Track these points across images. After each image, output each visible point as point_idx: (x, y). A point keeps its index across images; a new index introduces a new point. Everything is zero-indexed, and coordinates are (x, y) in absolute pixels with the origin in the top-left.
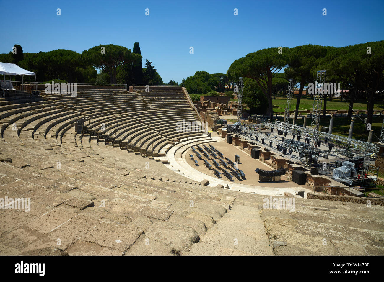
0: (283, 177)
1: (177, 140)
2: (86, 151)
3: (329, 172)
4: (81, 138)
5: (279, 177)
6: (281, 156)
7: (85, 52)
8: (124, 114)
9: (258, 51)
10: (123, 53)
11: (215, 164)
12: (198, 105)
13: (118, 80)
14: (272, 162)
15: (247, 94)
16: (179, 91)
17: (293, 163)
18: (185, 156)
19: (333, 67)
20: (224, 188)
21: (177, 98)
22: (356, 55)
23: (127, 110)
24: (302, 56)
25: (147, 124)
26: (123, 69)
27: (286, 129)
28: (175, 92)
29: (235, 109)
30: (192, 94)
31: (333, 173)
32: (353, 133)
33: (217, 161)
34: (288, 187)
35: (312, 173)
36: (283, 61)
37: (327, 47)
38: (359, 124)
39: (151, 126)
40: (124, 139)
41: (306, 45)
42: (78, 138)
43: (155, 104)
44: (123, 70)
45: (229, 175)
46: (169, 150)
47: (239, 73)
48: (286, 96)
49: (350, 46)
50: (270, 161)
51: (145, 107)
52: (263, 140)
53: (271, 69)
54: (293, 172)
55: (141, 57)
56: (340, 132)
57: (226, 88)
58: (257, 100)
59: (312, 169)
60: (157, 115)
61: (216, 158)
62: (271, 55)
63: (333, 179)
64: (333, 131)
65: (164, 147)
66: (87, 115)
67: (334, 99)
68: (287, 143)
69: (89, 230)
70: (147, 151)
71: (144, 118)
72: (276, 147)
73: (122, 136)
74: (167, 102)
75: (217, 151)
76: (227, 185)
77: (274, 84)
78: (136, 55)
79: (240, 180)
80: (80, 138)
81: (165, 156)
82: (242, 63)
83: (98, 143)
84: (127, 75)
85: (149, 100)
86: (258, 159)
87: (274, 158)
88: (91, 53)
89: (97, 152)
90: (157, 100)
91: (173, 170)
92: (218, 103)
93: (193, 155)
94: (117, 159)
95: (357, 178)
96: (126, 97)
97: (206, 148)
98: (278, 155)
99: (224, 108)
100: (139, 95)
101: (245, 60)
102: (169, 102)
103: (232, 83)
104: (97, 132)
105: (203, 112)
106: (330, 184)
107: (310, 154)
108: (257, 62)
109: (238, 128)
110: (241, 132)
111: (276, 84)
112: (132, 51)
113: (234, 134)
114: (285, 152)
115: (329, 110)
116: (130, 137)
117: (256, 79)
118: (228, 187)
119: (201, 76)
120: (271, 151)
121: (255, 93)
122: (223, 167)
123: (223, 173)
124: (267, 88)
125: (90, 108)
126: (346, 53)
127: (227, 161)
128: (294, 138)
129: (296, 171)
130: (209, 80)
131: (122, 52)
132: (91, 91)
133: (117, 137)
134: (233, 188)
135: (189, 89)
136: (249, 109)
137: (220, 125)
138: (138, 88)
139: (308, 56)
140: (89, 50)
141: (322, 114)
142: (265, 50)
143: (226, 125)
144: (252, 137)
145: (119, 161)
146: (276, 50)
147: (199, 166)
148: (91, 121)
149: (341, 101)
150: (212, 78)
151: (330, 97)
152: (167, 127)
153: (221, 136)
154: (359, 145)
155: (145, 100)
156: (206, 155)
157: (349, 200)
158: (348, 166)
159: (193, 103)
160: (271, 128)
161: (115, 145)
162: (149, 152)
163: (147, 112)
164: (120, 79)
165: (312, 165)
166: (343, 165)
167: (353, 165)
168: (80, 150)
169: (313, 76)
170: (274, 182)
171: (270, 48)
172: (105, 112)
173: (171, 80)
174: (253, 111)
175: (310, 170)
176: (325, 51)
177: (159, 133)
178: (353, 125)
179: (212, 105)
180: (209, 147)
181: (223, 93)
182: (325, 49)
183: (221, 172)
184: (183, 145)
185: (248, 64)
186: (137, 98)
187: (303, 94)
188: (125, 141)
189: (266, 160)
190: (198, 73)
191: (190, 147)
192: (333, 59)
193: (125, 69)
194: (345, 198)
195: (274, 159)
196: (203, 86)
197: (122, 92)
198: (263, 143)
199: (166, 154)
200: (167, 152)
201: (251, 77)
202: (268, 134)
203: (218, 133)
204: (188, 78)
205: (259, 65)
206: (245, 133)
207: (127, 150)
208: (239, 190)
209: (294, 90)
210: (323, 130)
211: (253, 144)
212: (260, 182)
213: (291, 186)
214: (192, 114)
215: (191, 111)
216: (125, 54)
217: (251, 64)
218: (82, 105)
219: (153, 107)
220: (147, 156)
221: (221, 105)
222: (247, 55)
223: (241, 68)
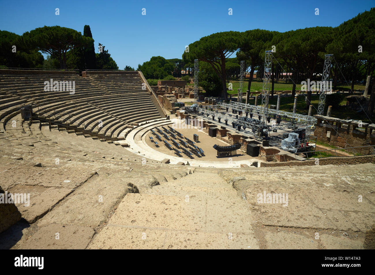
0: (239, 151)
1: (136, 123)
2: (36, 137)
3: (278, 143)
4: (30, 125)
5: (235, 151)
6: (236, 132)
7: (26, 34)
8: (78, 99)
9: (211, 35)
10: (72, 36)
11: (175, 144)
12: (155, 89)
13: (69, 65)
14: (228, 139)
15: (203, 77)
16: (136, 75)
17: (247, 138)
18: (145, 139)
19: (278, 50)
20: (185, 165)
21: (134, 82)
22: (297, 39)
23: (81, 95)
24: (252, 40)
25: (104, 109)
26: (74, 53)
27: (240, 108)
28: (132, 77)
29: (192, 93)
30: (149, 80)
31: (281, 144)
32: (297, 110)
33: (177, 141)
34: (244, 160)
35: (264, 145)
36: (235, 44)
37: (273, 32)
38: (301, 102)
39: (108, 111)
40: (79, 125)
41: (255, 30)
42: (26, 125)
43: (111, 89)
44: (73, 55)
45: (189, 153)
46: (129, 134)
47: (194, 57)
48: (239, 79)
49: (292, 31)
50: (226, 138)
51: (100, 92)
52: (219, 119)
53: (224, 52)
54: (248, 146)
55: (93, 41)
56: (286, 110)
57: (182, 73)
58: (212, 83)
59: (264, 142)
60: (113, 100)
61: (176, 139)
62: (224, 38)
63: (282, 149)
64: (280, 109)
65: (123, 131)
66: (35, 101)
67: (280, 81)
68: (241, 120)
69: (31, 176)
70: (105, 135)
71: (100, 103)
72: (232, 125)
73: (78, 122)
74: (123, 86)
75: (176, 132)
76: (188, 162)
77: (227, 68)
78: (87, 38)
79: (199, 157)
80: (28, 125)
81: (125, 139)
82: (196, 46)
83: (50, 130)
84: (78, 60)
85: (105, 85)
86: (216, 136)
87: (230, 134)
88: (34, 35)
89: (50, 138)
90: (113, 85)
91: (133, 152)
92: (175, 88)
93: (153, 137)
94: (73, 144)
95: (301, 147)
96: (79, 83)
97: (165, 130)
98: (233, 132)
99: (181, 92)
100: (93, 80)
101: (199, 44)
102: (125, 87)
103: (188, 68)
104: (49, 119)
105: (161, 96)
106: (279, 154)
107: (262, 128)
108: (211, 46)
109: (196, 109)
110: (198, 113)
111: (229, 68)
112: (83, 34)
113: (192, 115)
114: (239, 129)
115: (276, 91)
116: (86, 123)
117: (210, 62)
118: (188, 164)
119: (156, 62)
120: (227, 129)
121: (210, 76)
122: (182, 146)
123: (182, 152)
124: (221, 71)
125: (38, 94)
126: (289, 37)
127: (187, 141)
128: (247, 115)
129: (250, 145)
130: (165, 65)
131: (71, 34)
132: (38, 76)
133: (72, 123)
134: (193, 164)
135: (146, 75)
136: (205, 92)
137: (178, 107)
138: (91, 73)
139: (257, 40)
140: (32, 31)
141: (271, 95)
142: (218, 33)
143: (184, 108)
144: (209, 117)
145: (74, 146)
146: (228, 34)
147: (159, 147)
148: (40, 108)
149: (286, 83)
150: (168, 63)
151: (277, 80)
152: (125, 112)
153: (179, 118)
154: (301, 119)
155: (100, 85)
156: (166, 137)
157: (295, 164)
158: (293, 136)
159: (150, 88)
160: (226, 108)
161: (69, 131)
162: (107, 137)
163: (103, 97)
164: (71, 65)
165: (264, 139)
166: (289, 136)
167: (297, 135)
168: (29, 136)
169: (262, 58)
170: (231, 156)
171: (222, 32)
172: (56, 98)
173: (127, 66)
174: (209, 94)
175: (262, 142)
176: (271, 35)
177: (117, 118)
178: (297, 102)
179: (169, 89)
180: (168, 129)
181: (180, 78)
182: (271, 34)
183: (181, 150)
184: (142, 128)
185: (202, 47)
186: (91, 83)
187: (254, 77)
188: (81, 126)
189: (223, 137)
190: (154, 59)
191: (149, 130)
192: (279, 42)
193: (76, 54)
194: (292, 163)
195: (230, 136)
196: (160, 71)
197: (73, 78)
198: (219, 122)
199: (126, 138)
200: (126, 135)
201: (206, 60)
202: (223, 113)
203: (177, 116)
204: (144, 64)
205: (213, 48)
206: (203, 114)
207: (84, 135)
208: (199, 166)
209: (246, 74)
210: (271, 108)
211: (211, 123)
212: (218, 157)
213: (246, 159)
214: (150, 98)
215: (149, 94)
216: (75, 37)
217: (205, 47)
218: (28, 91)
219: (109, 92)
220: (105, 141)
221: (178, 89)
222: (201, 38)
223: (196, 51)
